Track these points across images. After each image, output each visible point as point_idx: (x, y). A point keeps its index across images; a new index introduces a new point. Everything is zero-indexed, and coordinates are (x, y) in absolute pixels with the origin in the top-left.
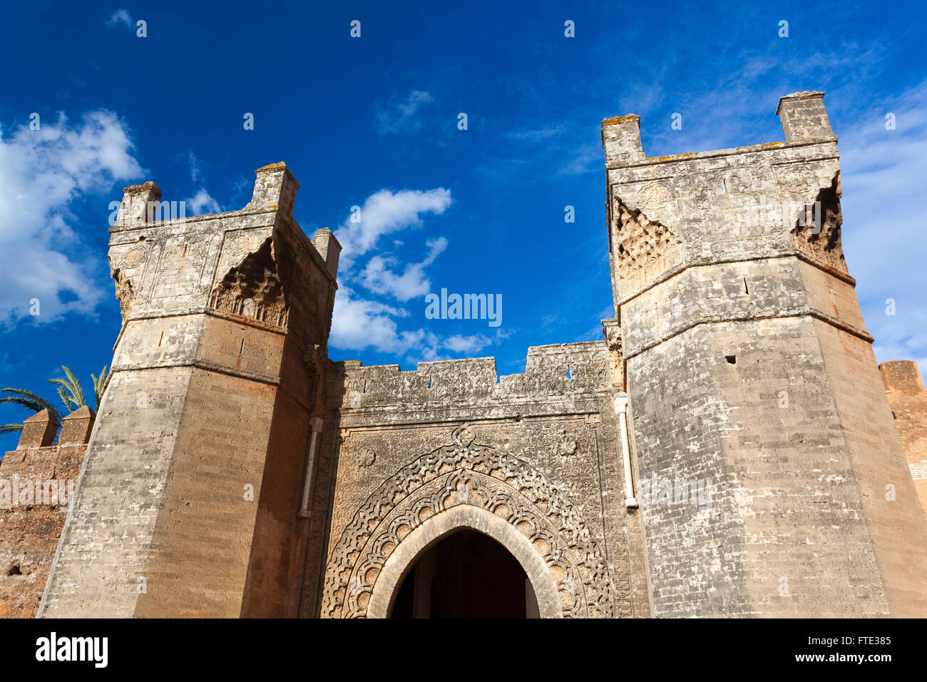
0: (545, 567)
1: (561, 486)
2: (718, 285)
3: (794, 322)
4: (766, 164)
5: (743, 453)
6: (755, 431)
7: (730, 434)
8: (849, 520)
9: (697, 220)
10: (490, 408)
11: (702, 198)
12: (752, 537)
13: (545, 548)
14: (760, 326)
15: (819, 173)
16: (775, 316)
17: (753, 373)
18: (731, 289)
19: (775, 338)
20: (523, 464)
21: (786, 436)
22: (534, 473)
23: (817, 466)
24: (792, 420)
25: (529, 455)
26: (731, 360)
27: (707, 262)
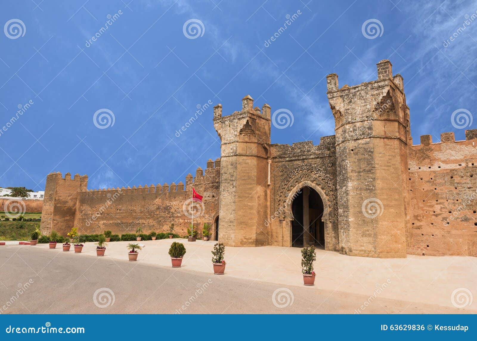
0: (325, 196)
1: (328, 176)
2: (351, 129)
3: (368, 140)
4: (369, 89)
5: (351, 174)
6: (355, 169)
7: (349, 169)
8: (372, 189)
9: (348, 109)
10: (311, 155)
11: (351, 102)
12: (351, 193)
13: (325, 191)
14: (360, 141)
15: (384, 91)
16: (364, 138)
17: (356, 154)
18: (354, 130)
19: (363, 144)
20: (319, 170)
21: (361, 170)
22: (322, 172)
23: (367, 177)
24: (363, 166)
25: (320, 167)
26: (352, 150)
27: (349, 123)
